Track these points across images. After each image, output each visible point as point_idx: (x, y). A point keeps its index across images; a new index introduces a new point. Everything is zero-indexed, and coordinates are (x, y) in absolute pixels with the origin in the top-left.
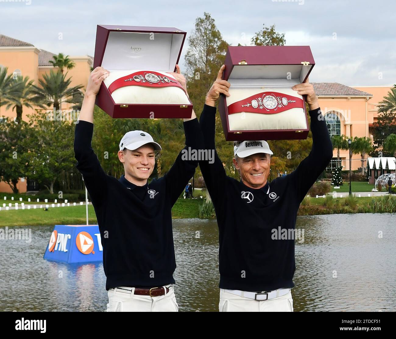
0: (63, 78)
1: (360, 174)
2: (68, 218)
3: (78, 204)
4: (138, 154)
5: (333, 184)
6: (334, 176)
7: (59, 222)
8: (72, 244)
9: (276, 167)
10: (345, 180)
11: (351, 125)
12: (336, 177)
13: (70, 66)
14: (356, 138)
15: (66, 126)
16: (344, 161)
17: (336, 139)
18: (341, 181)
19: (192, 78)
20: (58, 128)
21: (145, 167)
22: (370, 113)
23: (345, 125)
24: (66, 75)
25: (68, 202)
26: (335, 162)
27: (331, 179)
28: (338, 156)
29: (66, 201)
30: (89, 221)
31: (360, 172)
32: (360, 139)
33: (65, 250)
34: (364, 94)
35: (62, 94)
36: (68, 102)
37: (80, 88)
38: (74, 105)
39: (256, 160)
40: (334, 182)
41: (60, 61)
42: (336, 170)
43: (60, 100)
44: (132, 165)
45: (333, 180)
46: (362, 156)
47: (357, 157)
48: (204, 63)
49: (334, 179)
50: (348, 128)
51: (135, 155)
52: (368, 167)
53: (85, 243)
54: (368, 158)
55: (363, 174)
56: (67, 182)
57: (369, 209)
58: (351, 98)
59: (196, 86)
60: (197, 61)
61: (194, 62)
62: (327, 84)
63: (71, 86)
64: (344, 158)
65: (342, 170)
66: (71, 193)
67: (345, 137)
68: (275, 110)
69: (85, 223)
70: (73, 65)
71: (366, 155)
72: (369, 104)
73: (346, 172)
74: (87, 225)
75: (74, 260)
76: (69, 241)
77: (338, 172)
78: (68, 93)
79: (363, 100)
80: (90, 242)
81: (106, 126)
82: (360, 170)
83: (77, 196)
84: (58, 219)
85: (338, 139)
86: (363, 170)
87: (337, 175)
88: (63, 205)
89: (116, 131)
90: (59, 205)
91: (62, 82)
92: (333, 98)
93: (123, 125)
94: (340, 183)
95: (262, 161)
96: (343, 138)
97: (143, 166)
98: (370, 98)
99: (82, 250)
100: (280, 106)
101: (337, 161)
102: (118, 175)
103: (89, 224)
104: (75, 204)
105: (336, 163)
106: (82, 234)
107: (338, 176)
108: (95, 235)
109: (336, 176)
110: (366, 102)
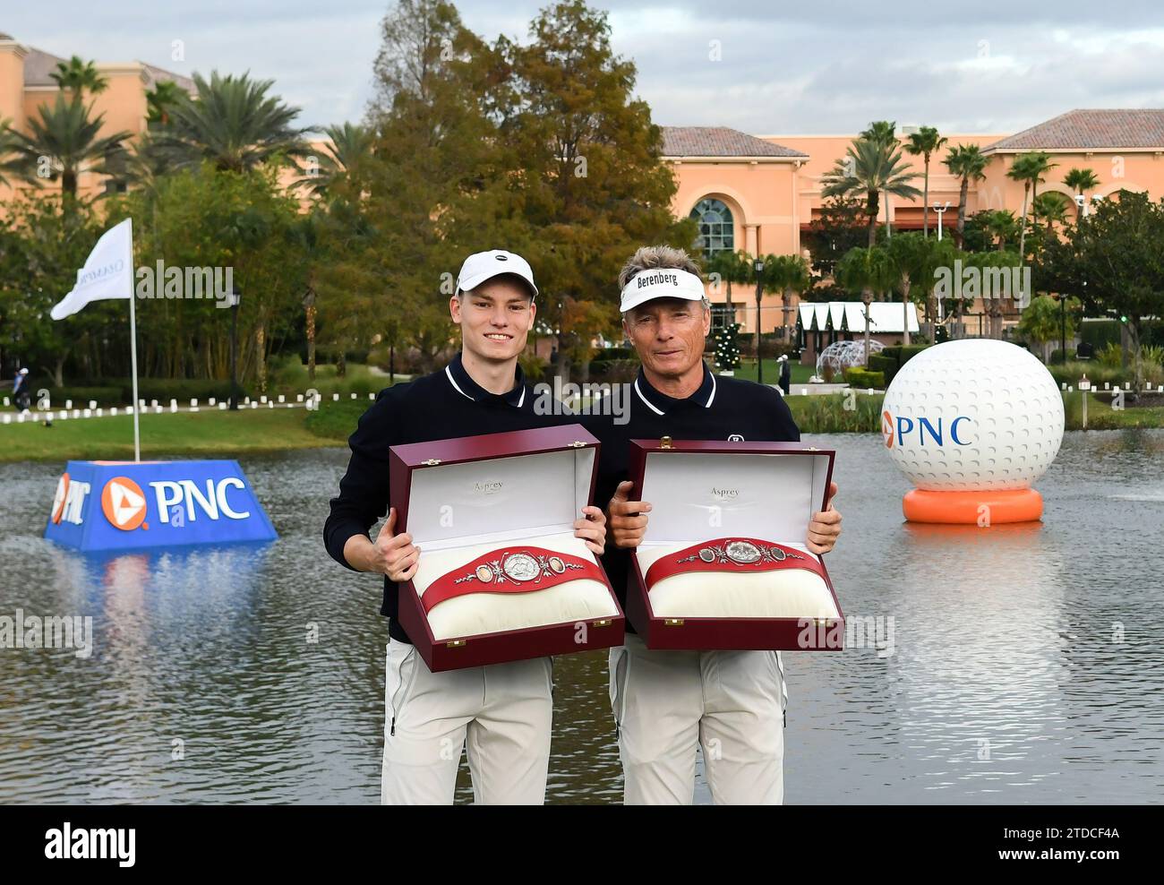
0: (83, 116)
1: (779, 341)
2: (98, 445)
3: (122, 412)
4: (485, 301)
5: (718, 365)
6: (720, 345)
7: (78, 454)
8: (95, 504)
9: (588, 324)
10: (744, 356)
11: (758, 228)
12: (724, 348)
13: (98, 86)
14: (770, 257)
15: (92, 227)
16: (742, 312)
17: (724, 259)
18: (736, 359)
19: (390, 114)
20: (74, 233)
21: (500, 332)
22: (803, 197)
23: (745, 228)
24: (90, 108)
25: (98, 407)
26: (721, 313)
27: (714, 353)
28: (729, 299)
29: (93, 404)
30: (141, 453)
31: (780, 337)
32: (782, 259)
33: (78, 521)
34: (789, 153)
35: (83, 152)
36: (95, 170)
37: (124, 138)
38: (109, 177)
39: (664, 315)
40: (721, 360)
41: (73, 76)
42: (726, 332)
43: (77, 168)
44: (473, 327)
45: (717, 355)
46: (783, 298)
47: (772, 302)
48: (418, 79)
49: (721, 354)
50: (752, 234)
51: (477, 304)
52: (800, 326)
53: (125, 504)
54: (800, 304)
55: (787, 341)
56: (93, 359)
57: (804, 424)
58: (760, 163)
59: (401, 134)
60: (402, 75)
61: (394, 77)
62: (702, 129)
63: (102, 134)
64: (742, 305)
65: (740, 331)
66: (103, 385)
67: (746, 255)
69: (131, 457)
70: (104, 82)
71: (794, 298)
72: (800, 177)
73: (748, 337)
74: (138, 462)
75: (96, 544)
76: (87, 498)
77: (729, 337)
78: (96, 151)
79: (787, 167)
80: (138, 502)
81: (186, 228)
82: (779, 332)
83: (118, 392)
84: (76, 446)
85: (727, 258)
86: (788, 333)
87: (726, 343)
88: (87, 413)
89: (208, 239)
90: (76, 413)
91: (84, 123)
92: (717, 163)
93: (226, 224)
94: (734, 362)
96: (741, 258)
97: (496, 330)
98: (803, 163)
99: (115, 519)
101: (727, 312)
102: (213, 342)
103: (141, 459)
104: (114, 411)
105: (724, 315)
106: (118, 482)
107: (729, 348)
108: (152, 484)
109: (724, 345)
110: (794, 174)
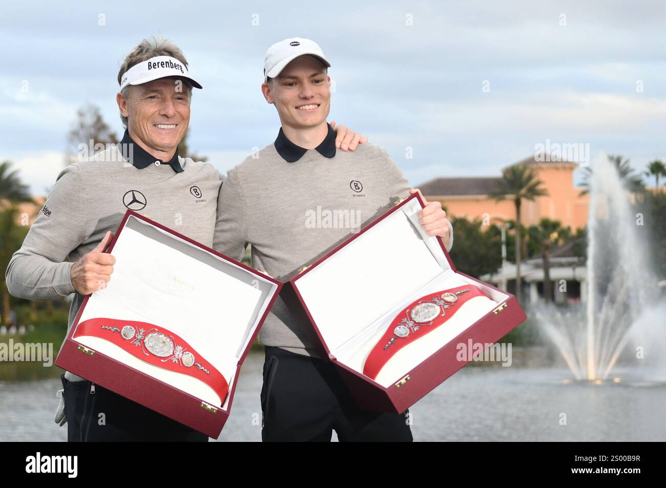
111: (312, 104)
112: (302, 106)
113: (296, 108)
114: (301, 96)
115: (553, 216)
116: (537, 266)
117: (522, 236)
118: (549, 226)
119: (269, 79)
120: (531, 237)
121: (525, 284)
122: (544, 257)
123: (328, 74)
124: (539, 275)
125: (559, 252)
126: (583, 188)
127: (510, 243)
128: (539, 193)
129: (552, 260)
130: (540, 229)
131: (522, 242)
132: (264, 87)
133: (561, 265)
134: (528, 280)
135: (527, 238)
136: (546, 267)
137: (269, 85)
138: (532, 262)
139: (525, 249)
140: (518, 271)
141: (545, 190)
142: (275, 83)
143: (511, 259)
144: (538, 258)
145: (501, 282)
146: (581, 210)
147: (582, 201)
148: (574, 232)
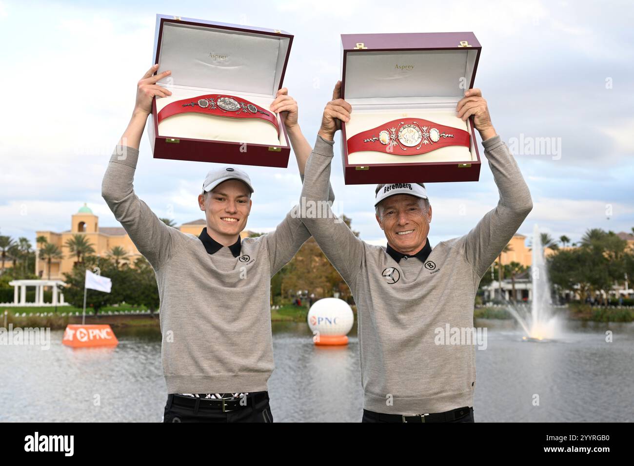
44: (213, 213)
68: (418, 148)
95: (412, 211)
100: (426, 142)
111: (234, 218)
112: (225, 218)
113: (221, 218)
114: (227, 210)
115: (516, 260)
116: (509, 283)
117: (502, 269)
118: (515, 265)
119: (205, 192)
120: (505, 269)
121: (503, 291)
122: (512, 279)
123: (251, 199)
124: (510, 287)
125: (519, 277)
126: (530, 248)
127: (496, 272)
128: (509, 250)
129: (516, 280)
130: (511, 266)
131: (502, 271)
132: (200, 197)
133: (520, 283)
134: (504, 289)
135: (503, 270)
136: (513, 283)
137: (204, 196)
138: (506, 281)
139: (503, 275)
140: (500, 285)
141: (512, 248)
142: (209, 196)
143: (497, 279)
144: (509, 279)
145: (491, 290)
146: (528, 258)
147: (529, 253)
148: (525, 267)
